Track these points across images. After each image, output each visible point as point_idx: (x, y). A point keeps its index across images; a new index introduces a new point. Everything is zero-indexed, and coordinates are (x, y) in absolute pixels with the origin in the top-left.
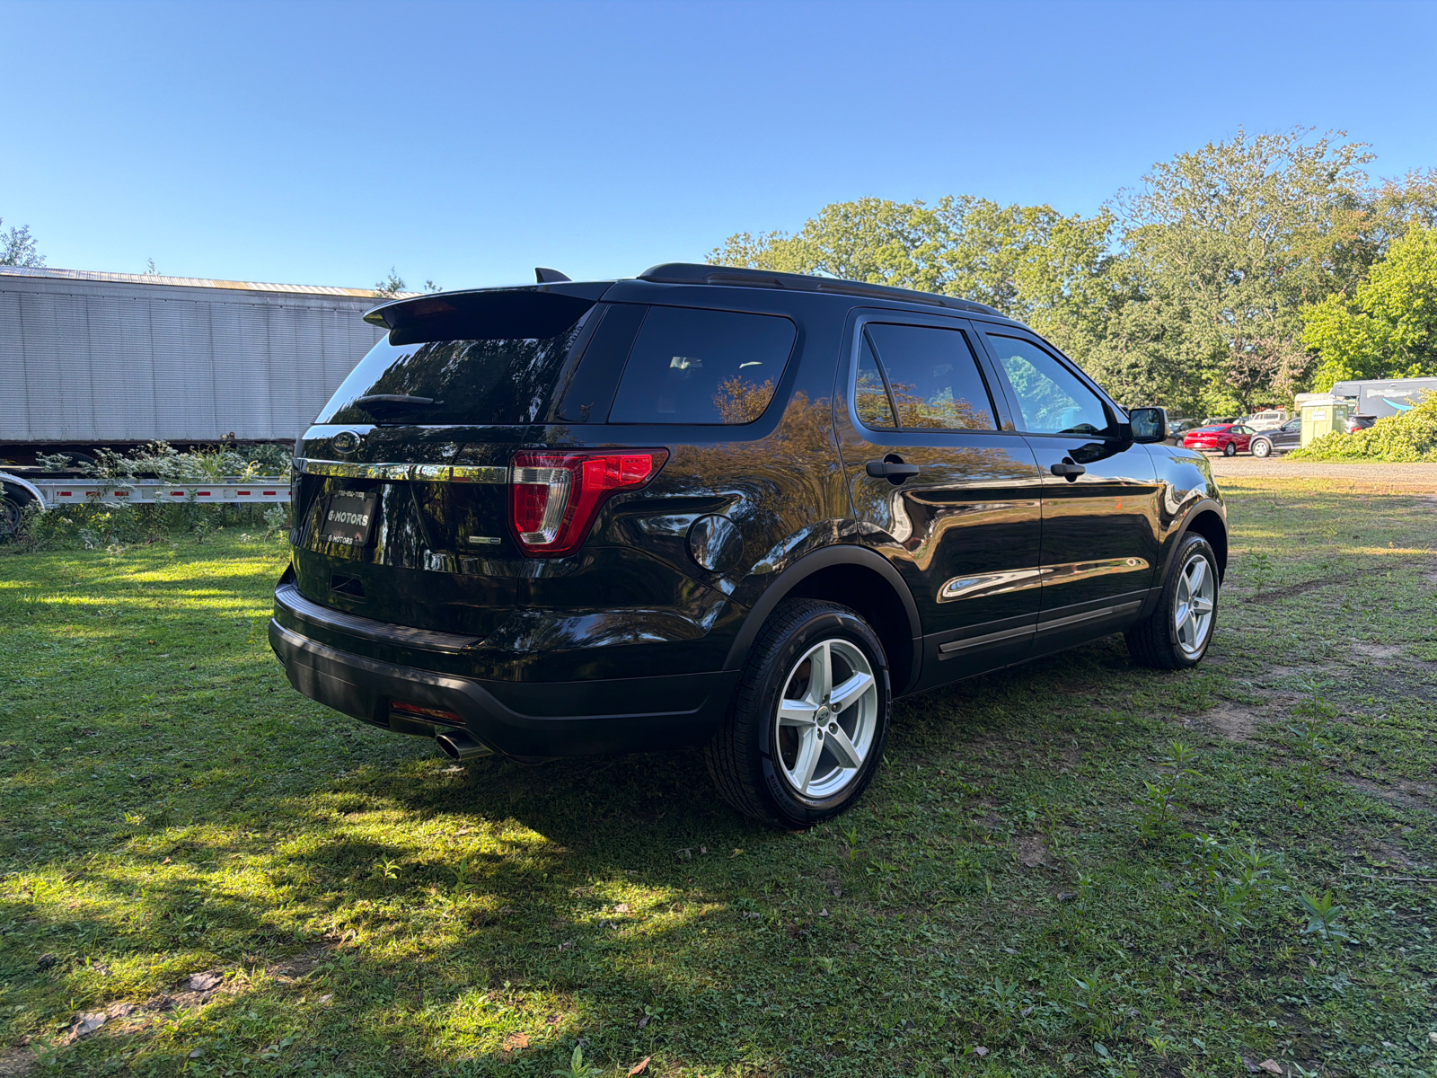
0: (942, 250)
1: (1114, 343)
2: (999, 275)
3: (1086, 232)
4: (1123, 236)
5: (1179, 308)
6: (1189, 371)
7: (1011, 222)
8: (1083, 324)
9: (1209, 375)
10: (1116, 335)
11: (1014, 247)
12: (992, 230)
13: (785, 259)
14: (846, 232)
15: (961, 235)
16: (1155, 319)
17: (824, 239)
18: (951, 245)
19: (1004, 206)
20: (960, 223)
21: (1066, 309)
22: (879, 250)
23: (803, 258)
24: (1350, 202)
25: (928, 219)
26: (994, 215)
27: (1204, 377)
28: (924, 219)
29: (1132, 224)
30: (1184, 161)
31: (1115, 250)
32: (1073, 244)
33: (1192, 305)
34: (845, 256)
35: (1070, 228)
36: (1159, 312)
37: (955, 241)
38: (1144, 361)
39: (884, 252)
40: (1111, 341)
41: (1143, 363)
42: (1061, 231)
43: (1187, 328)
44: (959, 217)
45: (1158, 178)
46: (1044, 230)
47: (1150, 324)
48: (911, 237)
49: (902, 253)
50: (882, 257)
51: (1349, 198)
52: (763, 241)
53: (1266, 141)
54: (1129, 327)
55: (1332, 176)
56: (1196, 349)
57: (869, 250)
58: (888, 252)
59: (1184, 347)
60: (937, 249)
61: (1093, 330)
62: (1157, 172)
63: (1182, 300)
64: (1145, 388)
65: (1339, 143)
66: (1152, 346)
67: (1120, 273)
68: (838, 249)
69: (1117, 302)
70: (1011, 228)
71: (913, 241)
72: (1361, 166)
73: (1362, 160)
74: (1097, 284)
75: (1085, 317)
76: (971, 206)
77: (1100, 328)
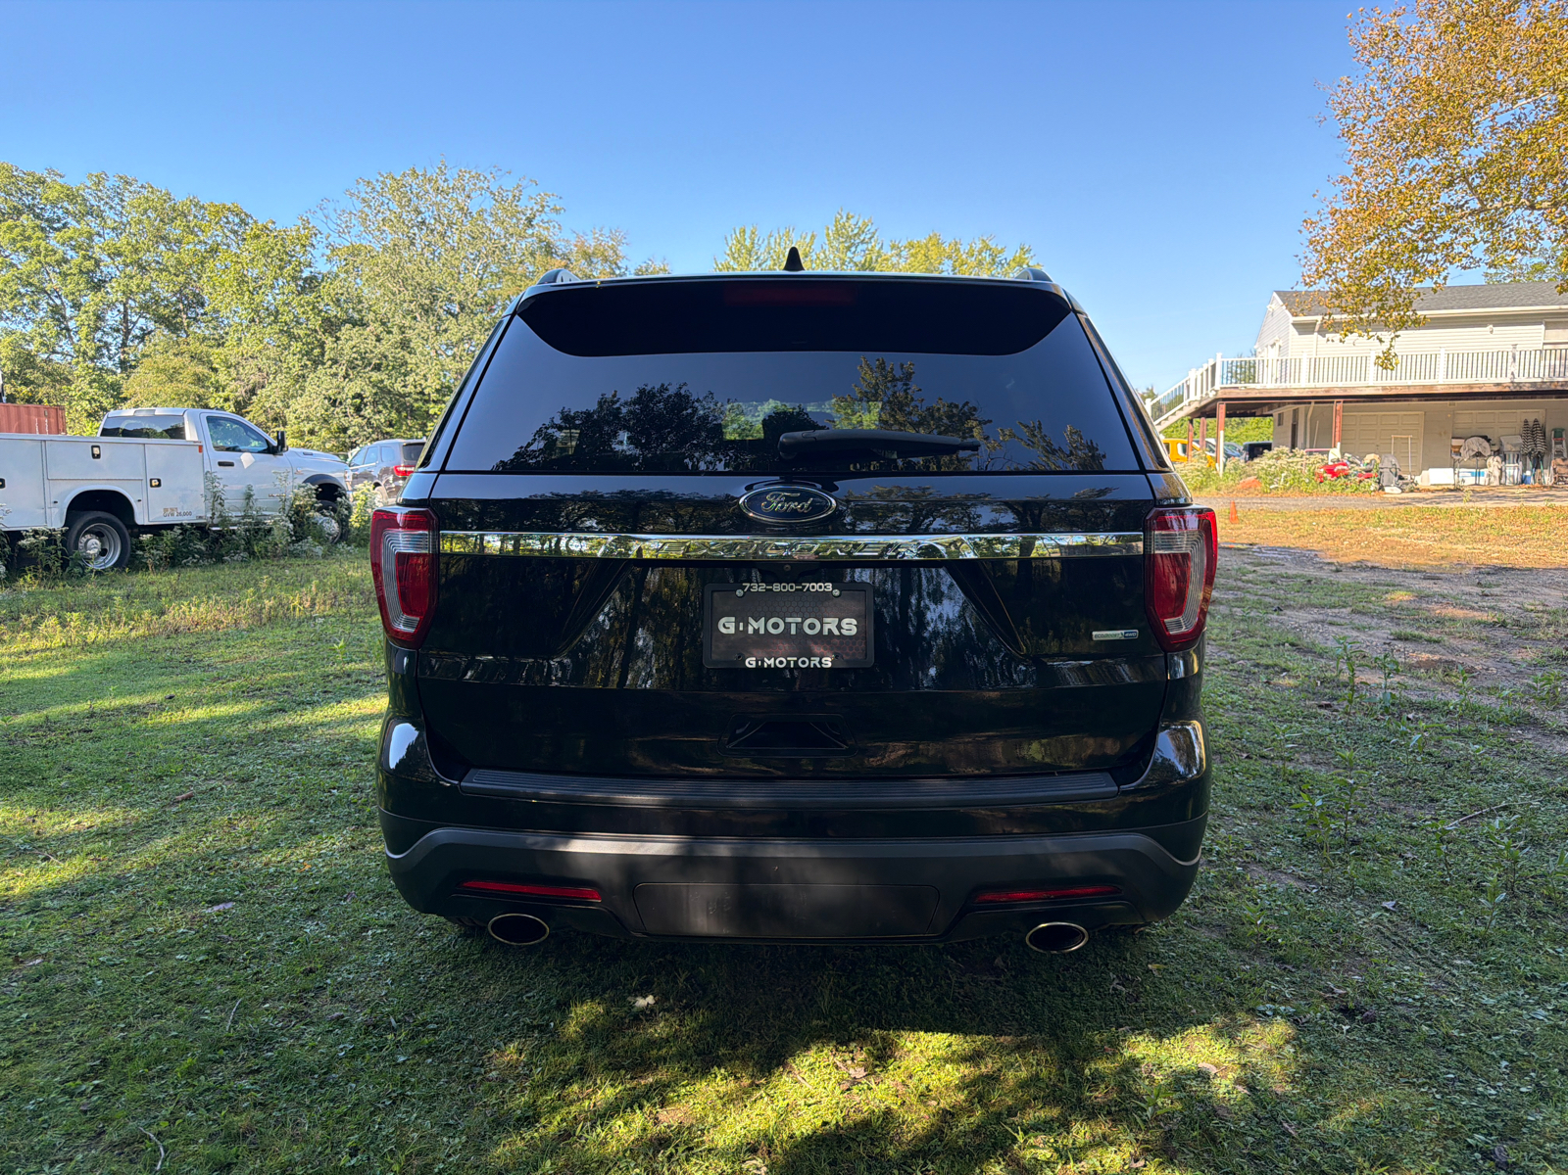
0: (98, 239)
1: (334, 370)
2: (181, 279)
4: (328, 252)
5: (399, 338)
6: (416, 405)
7: (191, 218)
8: (296, 346)
9: (436, 410)
10: (335, 362)
11: (198, 248)
12: (165, 224)
15: (122, 223)
16: (375, 347)
18: (109, 235)
19: (180, 198)
20: (119, 207)
21: (276, 327)
24: (549, 250)
25: (71, 197)
26: (166, 205)
27: (431, 412)
28: (68, 196)
29: (338, 240)
30: (389, 182)
31: (322, 267)
33: (409, 334)
35: (269, 235)
36: (379, 340)
37: (114, 229)
38: (369, 391)
40: (331, 367)
41: (368, 394)
42: (257, 237)
43: (411, 360)
44: (117, 200)
45: (363, 195)
46: (235, 232)
47: (372, 352)
48: (47, 215)
49: (39, 234)
50: (10, 236)
51: (548, 245)
53: (468, 176)
54: (348, 354)
55: (530, 220)
56: (422, 382)
59: (410, 379)
61: (308, 353)
62: (362, 187)
63: (402, 329)
64: (373, 421)
65: (532, 191)
66: (375, 376)
67: (333, 293)
69: (331, 326)
70: (191, 224)
71: (49, 221)
72: (553, 216)
73: (557, 211)
74: (308, 303)
75: (297, 338)
76: (132, 189)
77: (316, 352)
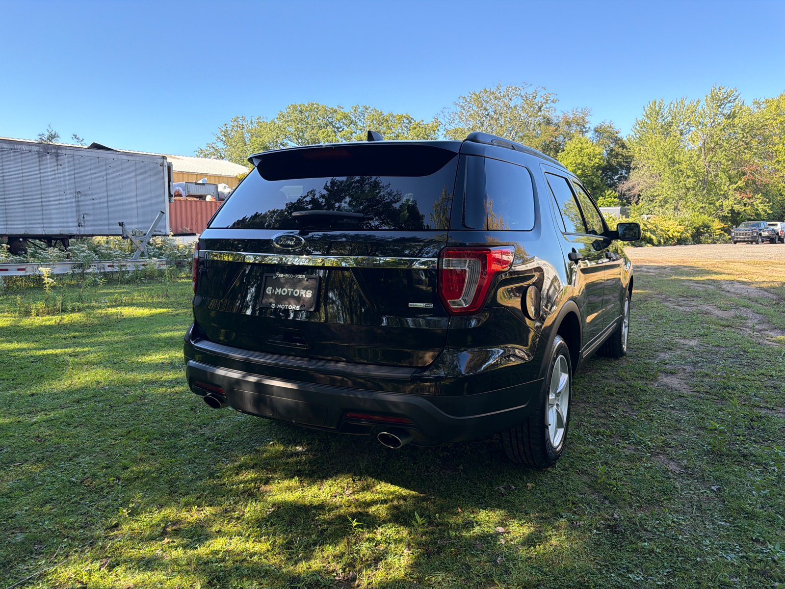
0: (354, 134)
3: (428, 129)
4: (445, 133)
7: (390, 122)
11: (392, 135)
12: (380, 125)
13: (267, 132)
14: (302, 120)
15: (364, 127)
17: (290, 123)
18: (359, 132)
19: (386, 113)
20: (363, 120)
22: (321, 132)
23: (277, 133)
24: (548, 122)
25: (346, 117)
26: (380, 117)
28: (344, 117)
29: (449, 127)
30: (473, 96)
32: (421, 135)
34: (301, 134)
35: (420, 127)
37: (360, 130)
39: (323, 133)
42: (415, 128)
44: (362, 117)
45: (461, 104)
46: (406, 127)
48: (337, 126)
49: (333, 134)
50: (322, 136)
51: (548, 120)
52: (253, 121)
53: (511, 89)
55: (540, 108)
57: (315, 131)
58: (326, 133)
60: (351, 134)
62: (461, 100)
65: (542, 93)
68: (297, 129)
70: (390, 125)
71: (338, 128)
72: (552, 104)
73: (553, 101)
76: (368, 111)
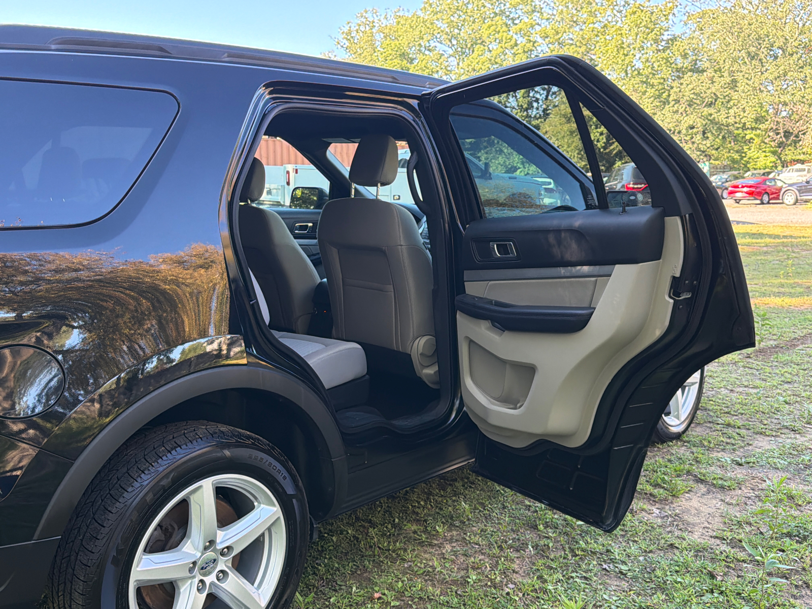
0: (537, 27)
1: (675, 108)
2: (583, 49)
3: (654, 14)
4: (685, 18)
5: (728, 80)
6: (736, 132)
7: (594, 4)
8: (651, 92)
9: (752, 136)
10: (677, 101)
11: (596, 25)
12: (578, 11)
13: (406, 31)
14: (457, 9)
15: (553, 15)
16: (709, 88)
17: (439, 15)
18: (544, 23)
21: (638, 79)
22: (485, 26)
23: (421, 32)
27: (748, 137)
29: (693, 8)
31: (677, 30)
32: (643, 24)
33: (739, 76)
34: (456, 31)
35: (642, 11)
36: (713, 83)
37: (548, 19)
38: (700, 123)
39: (489, 27)
40: (673, 106)
41: (699, 125)
42: (634, 13)
43: (735, 96)
46: (620, 12)
47: (705, 92)
48: (511, 16)
49: (504, 28)
50: (488, 32)
52: (388, 16)
54: (688, 95)
56: (742, 113)
57: (476, 26)
58: (492, 28)
59: (732, 111)
60: (532, 27)
61: (660, 96)
63: (731, 73)
64: (700, 146)
66: (706, 111)
67: (681, 49)
68: (450, 24)
69: (680, 73)
70: (593, 10)
71: (513, 19)
74: (663, 58)
75: (653, 86)
77: (665, 95)
